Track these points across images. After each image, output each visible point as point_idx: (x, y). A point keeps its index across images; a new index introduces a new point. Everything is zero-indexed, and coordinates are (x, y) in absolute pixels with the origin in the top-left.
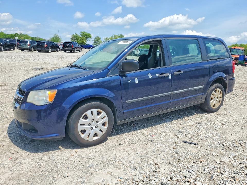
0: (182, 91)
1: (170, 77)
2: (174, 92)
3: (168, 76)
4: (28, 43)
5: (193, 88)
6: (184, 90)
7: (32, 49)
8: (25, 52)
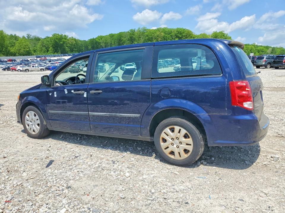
0: (102, 114)
1: (85, 96)
2: (92, 113)
3: (83, 94)
4: (264, 59)
5: (120, 114)
6: (106, 113)
7: (269, 66)
8: (261, 69)
